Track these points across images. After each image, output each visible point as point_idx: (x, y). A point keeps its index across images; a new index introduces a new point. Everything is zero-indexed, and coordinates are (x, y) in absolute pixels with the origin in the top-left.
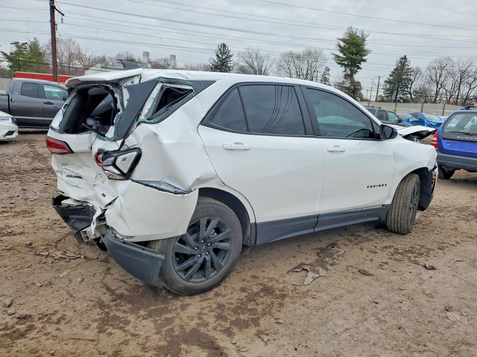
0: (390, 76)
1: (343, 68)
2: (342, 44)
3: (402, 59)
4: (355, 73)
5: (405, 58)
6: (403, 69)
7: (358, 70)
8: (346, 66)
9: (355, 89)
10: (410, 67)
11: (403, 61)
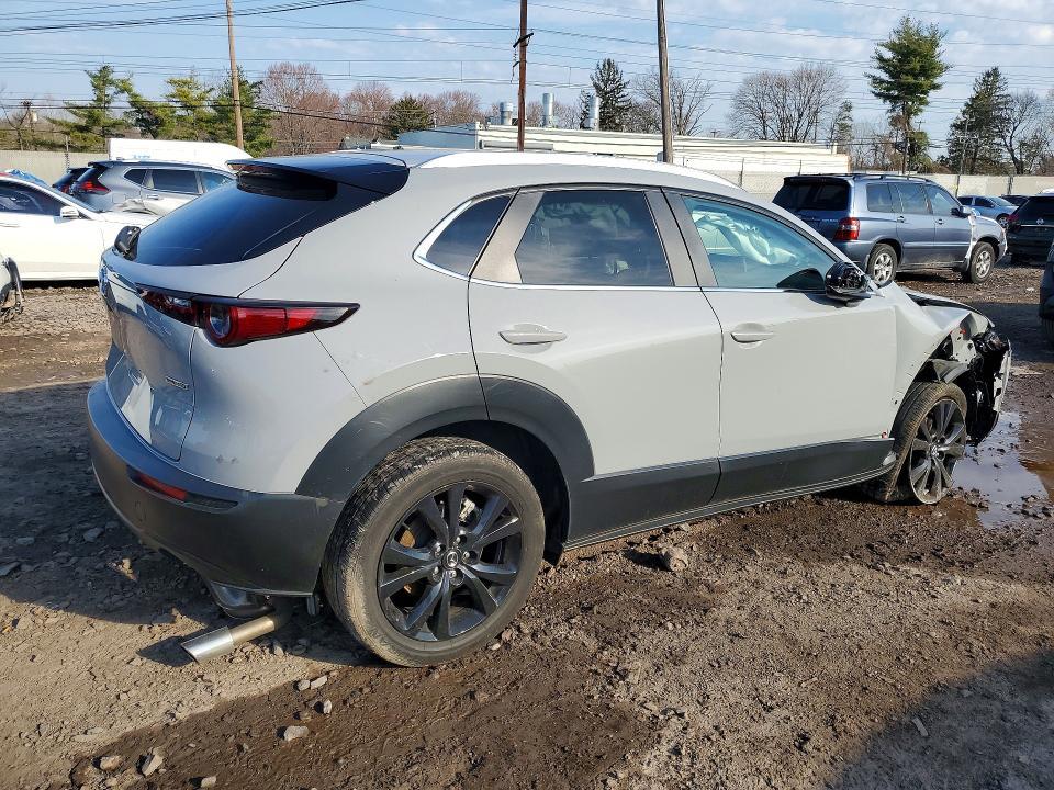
0: (964, 113)
1: (888, 105)
2: (888, 55)
3: (988, 75)
4: (916, 114)
5: (995, 73)
6: (990, 95)
7: (922, 107)
8: (894, 99)
9: (912, 146)
10: (1005, 93)
11: (990, 79)
